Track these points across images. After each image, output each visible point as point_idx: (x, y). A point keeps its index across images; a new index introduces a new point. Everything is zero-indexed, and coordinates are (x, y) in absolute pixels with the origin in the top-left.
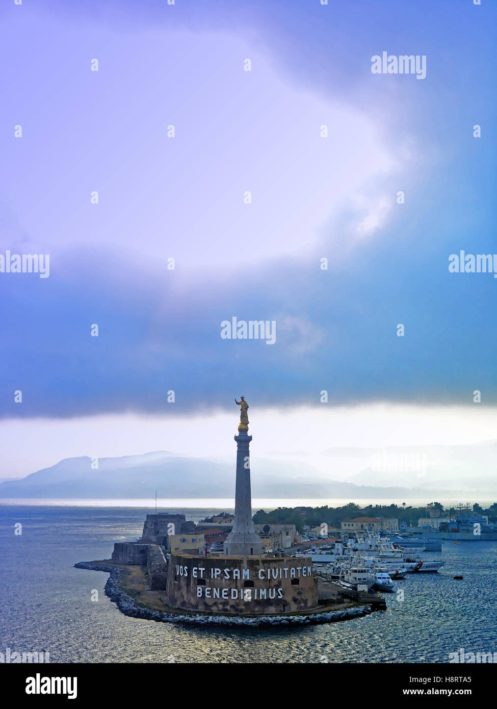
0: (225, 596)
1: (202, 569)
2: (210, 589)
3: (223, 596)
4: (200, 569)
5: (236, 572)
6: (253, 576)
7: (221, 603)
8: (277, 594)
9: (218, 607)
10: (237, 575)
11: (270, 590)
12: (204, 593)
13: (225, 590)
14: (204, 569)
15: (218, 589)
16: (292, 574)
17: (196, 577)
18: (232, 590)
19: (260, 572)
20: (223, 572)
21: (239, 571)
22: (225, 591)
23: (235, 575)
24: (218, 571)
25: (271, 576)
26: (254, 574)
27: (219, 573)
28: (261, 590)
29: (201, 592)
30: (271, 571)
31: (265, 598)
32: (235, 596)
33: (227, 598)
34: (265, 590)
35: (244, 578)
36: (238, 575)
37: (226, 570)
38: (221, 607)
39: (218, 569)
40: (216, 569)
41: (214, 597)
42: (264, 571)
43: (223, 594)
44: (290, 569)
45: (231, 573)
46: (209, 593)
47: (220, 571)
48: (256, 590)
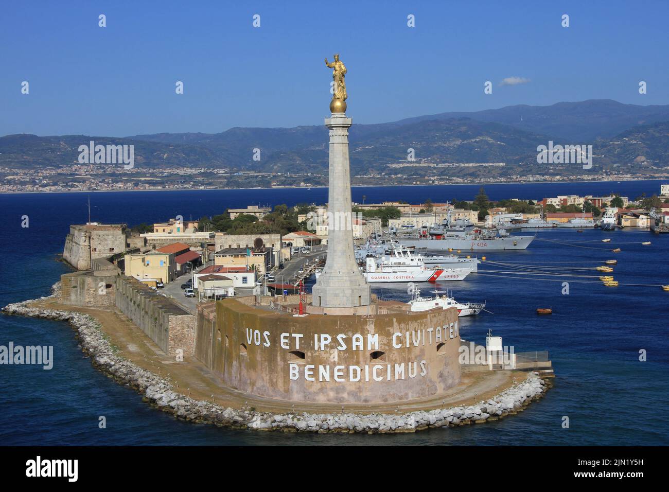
0: (339, 376)
1: (298, 336)
2: (313, 366)
3: (336, 378)
4: (293, 335)
5: (357, 340)
6: (384, 344)
7: (332, 389)
8: (419, 369)
9: (328, 395)
10: (358, 344)
11: (410, 364)
12: (302, 373)
13: (338, 367)
14: (302, 336)
15: (328, 367)
16: (438, 336)
17: (288, 347)
18: (352, 368)
19: (394, 337)
20: (335, 340)
21: (361, 338)
22: (339, 370)
23: (354, 344)
24: (326, 339)
25: (411, 344)
26: (385, 341)
27: (328, 342)
28: (397, 365)
29: (296, 372)
30: (411, 335)
31: (403, 377)
32: (356, 377)
33: (343, 380)
34: (403, 365)
35: (369, 348)
36: (361, 344)
37: (340, 337)
38: (332, 394)
39: (327, 336)
40: (323, 336)
41: (321, 379)
42: (400, 335)
43: (336, 374)
44: (435, 329)
45: (348, 341)
46: (311, 373)
47: (329, 338)
48: (389, 366)
